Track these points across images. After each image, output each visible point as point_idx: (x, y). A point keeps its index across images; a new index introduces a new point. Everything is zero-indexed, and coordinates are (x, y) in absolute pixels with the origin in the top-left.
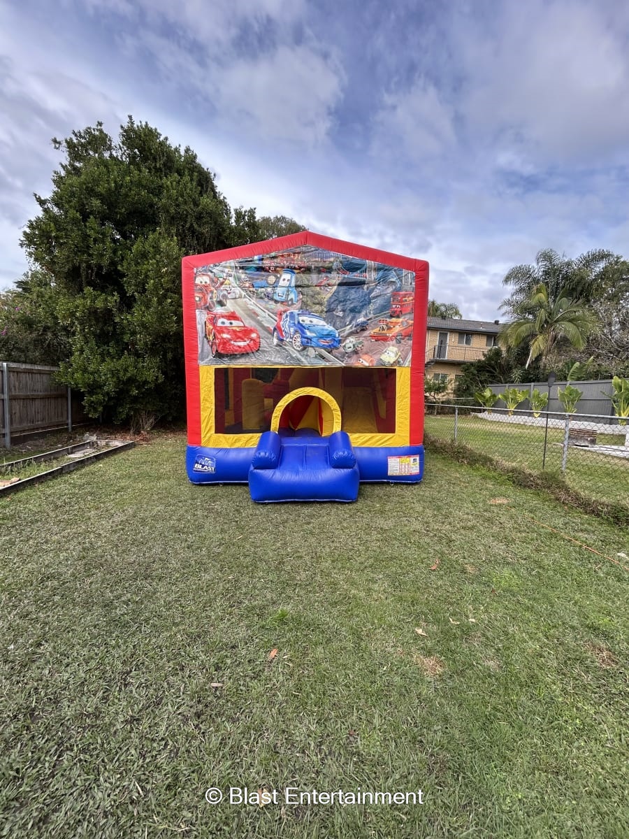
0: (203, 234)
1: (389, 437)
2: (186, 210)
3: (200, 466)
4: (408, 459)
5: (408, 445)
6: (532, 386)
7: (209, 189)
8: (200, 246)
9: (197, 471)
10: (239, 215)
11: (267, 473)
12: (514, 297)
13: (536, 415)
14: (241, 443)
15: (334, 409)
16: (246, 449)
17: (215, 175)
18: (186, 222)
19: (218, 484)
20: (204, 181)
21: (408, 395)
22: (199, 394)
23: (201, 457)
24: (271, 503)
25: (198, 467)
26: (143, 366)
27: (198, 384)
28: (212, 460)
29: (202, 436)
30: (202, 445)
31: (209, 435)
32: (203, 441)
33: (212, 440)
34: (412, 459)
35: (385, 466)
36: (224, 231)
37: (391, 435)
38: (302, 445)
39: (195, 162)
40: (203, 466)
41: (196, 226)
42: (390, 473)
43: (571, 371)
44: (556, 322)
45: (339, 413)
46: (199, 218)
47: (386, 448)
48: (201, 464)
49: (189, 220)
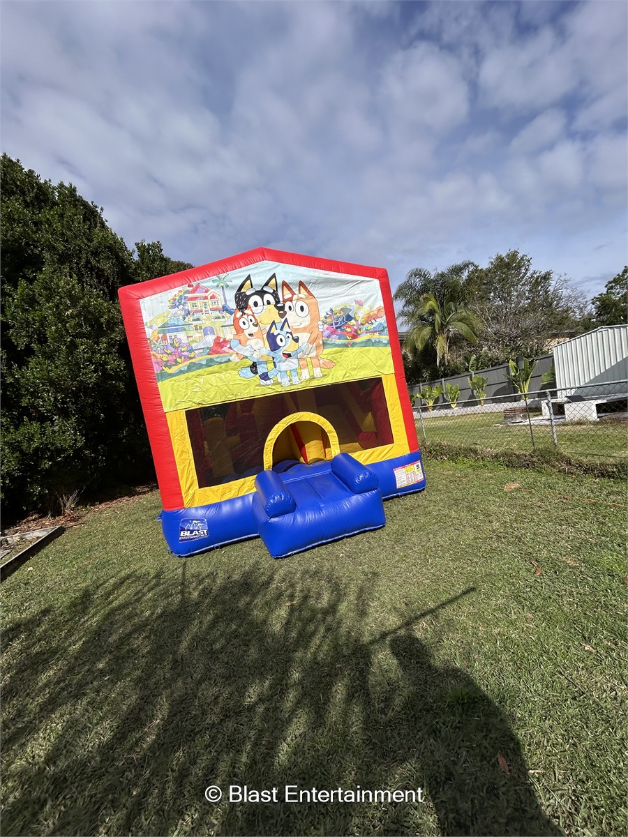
0: (103, 270)
1: (389, 449)
2: (79, 245)
3: (188, 533)
4: (412, 467)
5: (409, 452)
6: (443, 382)
7: (98, 224)
8: (103, 284)
9: (185, 540)
10: (143, 250)
11: (287, 519)
12: (405, 308)
13: (453, 406)
14: (233, 492)
15: (329, 432)
16: (239, 497)
17: (102, 209)
18: (80, 258)
19: (213, 549)
20: (91, 215)
21: (398, 401)
22: (171, 446)
23: (187, 521)
24: (295, 554)
25: (185, 534)
26: (54, 432)
27: (168, 433)
28: (202, 521)
29: (184, 496)
30: (186, 506)
31: (191, 492)
32: (186, 501)
33: (197, 498)
34: (415, 465)
35: (393, 479)
36: (128, 267)
37: (391, 445)
38: (303, 477)
39: (75, 196)
40: (192, 532)
41: (94, 262)
42: (399, 485)
43: (471, 363)
44: (448, 323)
45: (335, 434)
46: (95, 254)
47: (387, 461)
48: (188, 530)
49: (84, 256)
